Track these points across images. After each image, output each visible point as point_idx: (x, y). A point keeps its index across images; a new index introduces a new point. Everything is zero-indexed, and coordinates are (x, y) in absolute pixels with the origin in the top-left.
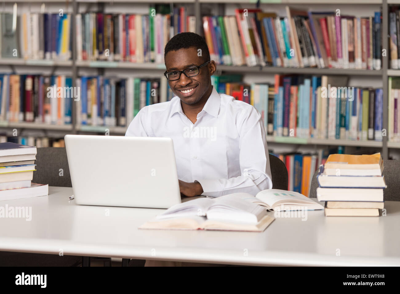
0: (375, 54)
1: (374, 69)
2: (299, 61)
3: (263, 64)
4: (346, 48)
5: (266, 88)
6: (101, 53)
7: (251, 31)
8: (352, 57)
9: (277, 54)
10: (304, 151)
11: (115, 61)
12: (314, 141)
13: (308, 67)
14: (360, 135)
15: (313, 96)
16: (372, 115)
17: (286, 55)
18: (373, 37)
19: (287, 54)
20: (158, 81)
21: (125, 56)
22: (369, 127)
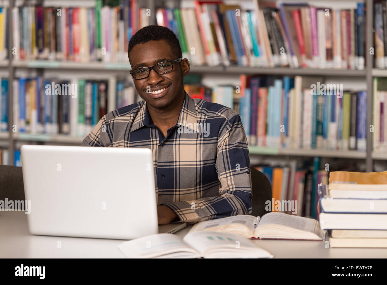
0: (357, 51)
1: (356, 69)
2: (269, 60)
3: (227, 63)
4: (323, 45)
5: (230, 90)
6: (40, 51)
7: (212, 26)
8: (330, 54)
9: (243, 51)
10: (273, 163)
11: (57, 60)
12: (287, 151)
13: (279, 66)
14: (340, 144)
15: (285, 100)
16: (354, 121)
17: (253, 53)
18: (355, 31)
19: (254, 51)
20: (106, 83)
21: (68, 55)
22: (351, 135)
